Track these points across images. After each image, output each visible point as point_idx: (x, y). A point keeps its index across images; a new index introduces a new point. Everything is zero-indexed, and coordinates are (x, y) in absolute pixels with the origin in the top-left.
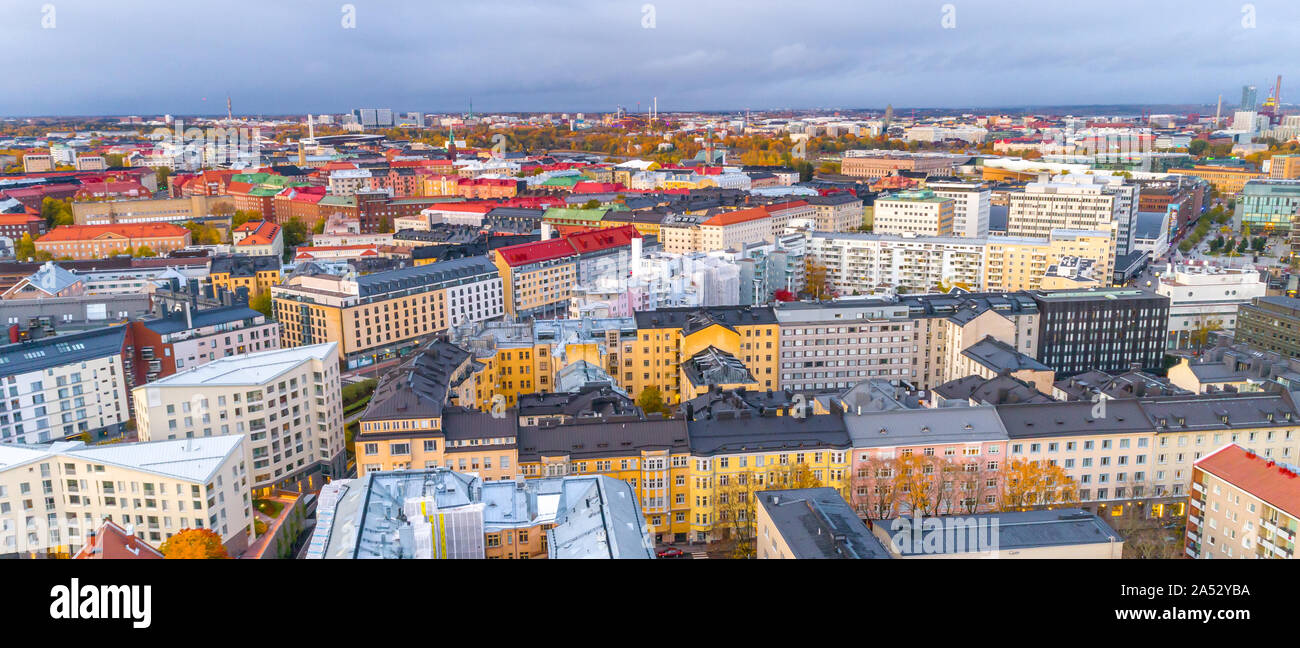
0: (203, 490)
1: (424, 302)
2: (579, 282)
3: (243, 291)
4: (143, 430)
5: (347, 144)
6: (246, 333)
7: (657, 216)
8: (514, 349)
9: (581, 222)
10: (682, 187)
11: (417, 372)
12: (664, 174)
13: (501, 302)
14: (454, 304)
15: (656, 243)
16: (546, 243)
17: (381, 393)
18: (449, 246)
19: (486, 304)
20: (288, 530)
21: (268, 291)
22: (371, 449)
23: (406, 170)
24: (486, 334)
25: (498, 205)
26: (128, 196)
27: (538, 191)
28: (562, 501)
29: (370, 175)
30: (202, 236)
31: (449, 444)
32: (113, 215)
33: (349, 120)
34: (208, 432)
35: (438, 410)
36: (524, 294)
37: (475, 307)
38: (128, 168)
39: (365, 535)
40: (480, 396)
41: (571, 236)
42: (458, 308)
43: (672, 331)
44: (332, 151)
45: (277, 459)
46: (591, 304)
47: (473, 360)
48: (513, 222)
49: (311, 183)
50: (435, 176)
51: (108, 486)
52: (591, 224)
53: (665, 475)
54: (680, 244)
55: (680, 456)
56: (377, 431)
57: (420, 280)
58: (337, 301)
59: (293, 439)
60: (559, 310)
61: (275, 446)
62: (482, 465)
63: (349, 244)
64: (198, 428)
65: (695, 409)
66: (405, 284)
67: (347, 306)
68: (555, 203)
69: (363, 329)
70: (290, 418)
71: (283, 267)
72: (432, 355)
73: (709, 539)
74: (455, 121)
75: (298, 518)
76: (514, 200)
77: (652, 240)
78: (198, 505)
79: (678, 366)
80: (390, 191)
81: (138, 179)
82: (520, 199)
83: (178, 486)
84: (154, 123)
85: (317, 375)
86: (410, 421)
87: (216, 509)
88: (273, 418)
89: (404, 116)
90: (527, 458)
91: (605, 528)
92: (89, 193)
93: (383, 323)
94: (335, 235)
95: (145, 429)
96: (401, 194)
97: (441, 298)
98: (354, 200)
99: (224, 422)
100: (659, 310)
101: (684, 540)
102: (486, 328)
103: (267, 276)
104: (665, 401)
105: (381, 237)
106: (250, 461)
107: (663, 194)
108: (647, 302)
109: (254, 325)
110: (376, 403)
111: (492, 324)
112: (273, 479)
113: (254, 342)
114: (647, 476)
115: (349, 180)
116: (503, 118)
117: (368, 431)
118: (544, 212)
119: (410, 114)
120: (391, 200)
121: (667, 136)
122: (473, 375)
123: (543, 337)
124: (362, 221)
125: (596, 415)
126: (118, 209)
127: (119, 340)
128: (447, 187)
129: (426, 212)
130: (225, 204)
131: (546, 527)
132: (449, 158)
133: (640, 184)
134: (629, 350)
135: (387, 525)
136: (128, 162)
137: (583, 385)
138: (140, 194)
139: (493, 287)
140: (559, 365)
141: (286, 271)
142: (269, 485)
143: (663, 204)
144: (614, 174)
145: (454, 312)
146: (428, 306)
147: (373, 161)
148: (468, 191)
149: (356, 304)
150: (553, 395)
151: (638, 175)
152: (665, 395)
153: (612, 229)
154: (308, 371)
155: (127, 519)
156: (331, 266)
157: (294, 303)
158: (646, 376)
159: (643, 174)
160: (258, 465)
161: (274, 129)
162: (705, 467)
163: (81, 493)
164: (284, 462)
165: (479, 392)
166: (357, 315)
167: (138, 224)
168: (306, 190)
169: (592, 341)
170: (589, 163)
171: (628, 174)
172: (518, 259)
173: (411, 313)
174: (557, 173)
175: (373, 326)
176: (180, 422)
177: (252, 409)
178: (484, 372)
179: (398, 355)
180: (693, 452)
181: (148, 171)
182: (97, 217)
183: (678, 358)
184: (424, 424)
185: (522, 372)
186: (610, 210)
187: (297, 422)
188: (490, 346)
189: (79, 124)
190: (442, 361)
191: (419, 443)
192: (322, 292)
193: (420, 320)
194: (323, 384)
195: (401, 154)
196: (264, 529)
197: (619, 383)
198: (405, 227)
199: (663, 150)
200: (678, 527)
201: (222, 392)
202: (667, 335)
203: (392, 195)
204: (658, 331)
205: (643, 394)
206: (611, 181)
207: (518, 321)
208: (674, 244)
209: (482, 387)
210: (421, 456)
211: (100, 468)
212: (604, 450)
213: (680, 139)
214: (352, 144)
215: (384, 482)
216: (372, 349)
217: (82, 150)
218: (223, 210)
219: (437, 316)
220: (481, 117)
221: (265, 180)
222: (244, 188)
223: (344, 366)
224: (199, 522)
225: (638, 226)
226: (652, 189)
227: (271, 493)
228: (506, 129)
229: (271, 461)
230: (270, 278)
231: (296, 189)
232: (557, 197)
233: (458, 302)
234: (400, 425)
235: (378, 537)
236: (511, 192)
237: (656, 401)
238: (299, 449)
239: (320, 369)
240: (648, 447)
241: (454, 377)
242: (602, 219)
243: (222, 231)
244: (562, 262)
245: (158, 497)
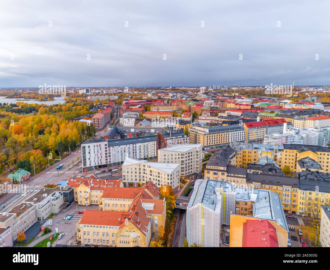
0: (170, 176)
1: (224, 135)
2: (267, 134)
3: (182, 129)
4: (159, 160)
5: (209, 94)
6: (182, 139)
7: (292, 116)
8: (247, 151)
9: (269, 117)
10: (301, 108)
11: (221, 154)
12: (295, 104)
13: (244, 137)
15: (291, 124)
16: (258, 122)
17: (212, 159)
18: (232, 121)
19: (240, 137)
20: (187, 188)
21: (188, 129)
22: (208, 173)
23: (223, 101)
24: (240, 146)
25: (246, 111)
26: (161, 105)
27: (257, 108)
28: (258, 196)
29: (214, 102)
30: (175, 115)
31: (228, 174)
32: (158, 109)
33: (210, 88)
34: (172, 162)
35: (226, 165)
36: (251, 135)
37: (237, 137)
38: (162, 99)
39: (205, 195)
40: (237, 162)
41: (266, 121)
42: (233, 137)
43: (295, 151)
44: (205, 95)
45: (186, 170)
46: (270, 140)
47: (236, 153)
48: (249, 116)
49: (199, 103)
50: (230, 103)
51: (151, 171)
52: (271, 117)
53: (290, 194)
54: (299, 125)
55: (295, 189)
56: (210, 168)
57: (224, 130)
58: (203, 133)
59: (190, 166)
60: (260, 141)
61: (186, 167)
62: (236, 181)
63: (207, 119)
64: (170, 160)
65: (301, 175)
66: (220, 130)
67: (205, 135)
68: (261, 111)
69: (209, 140)
70: (190, 161)
71: (192, 124)
72: (225, 150)
73: (303, 215)
74: (236, 88)
75: (190, 186)
76: (250, 110)
77: (290, 123)
78: (168, 179)
79: (296, 161)
80: (218, 106)
81: (163, 101)
82: (252, 109)
83: (165, 174)
84: (168, 88)
85: (197, 152)
86: (218, 167)
87: (172, 181)
88: (186, 161)
89: (223, 87)
90: (248, 181)
91: (270, 207)
92: (154, 104)
93: (214, 140)
94: (204, 116)
95: (159, 159)
96: (221, 107)
97: (229, 135)
98: (209, 108)
99: (176, 160)
100: (291, 145)
101: (295, 214)
102: (240, 144)
103: (188, 125)
104: (291, 170)
105: (215, 117)
106: (180, 170)
107: (294, 110)
108: (287, 139)
109: (184, 137)
110: (210, 161)
112: (185, 175)
113: (184, 141)
114: (284, 193)
115: (209, 103)
116: (249, 87)
117: (208, 168)
118: (258, 113)
119: (225, 87)
120: (218, 108)
121: (297, 93)
122: (236, 156)
123: (255, 148)
124: (211, 113)
125: (269, 173)
126: (159, 108)
127: (156, 138)
128: (232, 106)
129: (226, 112)
130: (180, 108)
131: (253, 202)
132: (234, 98)
133: (287, 107)
134: (281, 155)
135: (210, 194)
136: (162, 97)
137: (266, 163)
138: (164, 104)
139: (243, 133)
140: (260, 156)
141: (192, 125)
142: (184, 176)
143: (294, 113)
144: (279, 104)
147: (215, 98)
148: (238, 107)
149: (208, 134)
150: (257, 165)
151: (287, 104)
153: (278, 119)
154: (194, 150)
155: (154, 179)
156: (203, 124)
157: (193, 133)
158: (286, 163)
160: (182, 171)
161: (193, 90)
162: (303, 194)
163: (146, 172)
164: (188, 171)
165: (237, 161)
166: (207, 137)
167: (162, 111)
168: (198, 105)
169: (270, 151)
170: (272, 100)
171: (284, 104)
172: (250, 126)
173: (221, 138)
174: (263, 103)
175: (211, 140)
176: (167, 159)
177: (182, 158)
178: (239, 156)
179: (217, 147)
180: (300, 188)
181: (166, 99)
182: (155, 109)
183: (296, 159)
184: (222, 168)
185: (249, 157)
186: (278, 114)
187: (191, 162)
188: (241, 149)
189: (153, 89)
190: (228, 152)
191: (220, 173)
192: (200, 131)
193: (223, 139)
194: (198, 154)
195: (222, 97)
196: (182, 187)
197: (277, 163)
198: (221, 115)
199: (295, 97)
200: (293, 210)
201: (176, 153)
202: (293, 152)
203: (218, 107)
204: (290, 150)
205: (284, 168)
206: (278, 106)
207: (249, 143)
208: (297, 124)
209: (237, 160)
210: (220, 176)
211: (150, 167)
212: (271, 183)
213: (301, 94)
214: (210, 94)
215: (211, 182)
216: (210, 146)
217: (153, 94)
218: (180, 109)
219: (227, 139)
220: (243, 87)
221: (189, 102)
222: (185, 104)
223: (203, 149)
224: (168, 183)
225: (286, 119)
226: (291, 108)
227: (184, 179)
228: (249, 91)
229: (185, 171)
230: (188, 126)
231: (196, 105)
232: (262, 109)
233: (233, 136)
234: (216, 168)
235: (208, 197)
236: (249, 107)
237: (288, 170)
238: (191, 169)
239: (198, 150)
240: (285, 185)
241: (231, 157)
242: (275, 116)
243: (179, 114)
244: (262, 128)
245: (160, 176)
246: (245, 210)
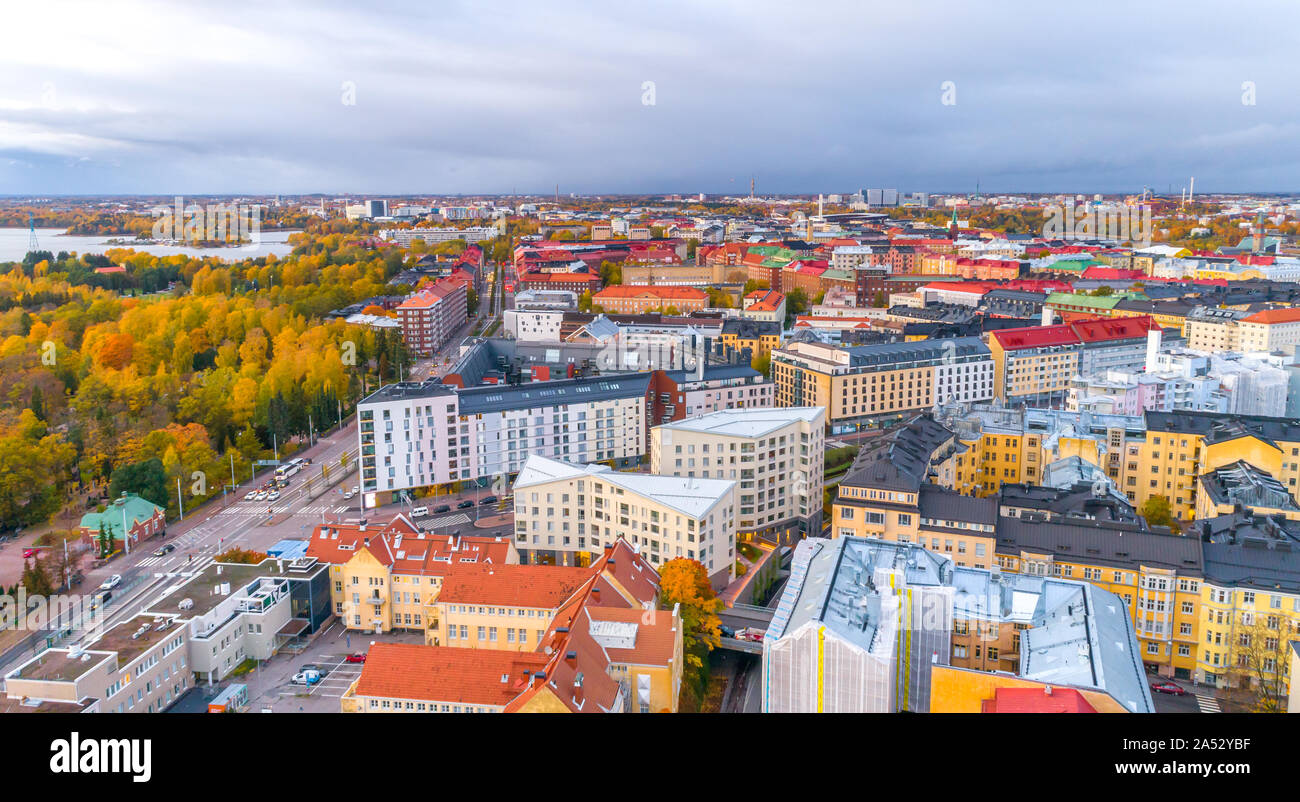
0: (697, 525)
1: (911, 377)
2: (1080, 373)
3: (747, 352)
4: (655, 465)
5: (852, 222)
6: (746, 389)
7: (1183, 307)
8: (1001, 435)
9: (1089, 309)
10: (1218, 277)
11: (899, 445)
12: (1196, 262)
13: (991, 385)
14: (941, 382)
15: (1178, 338)
16: (1047, 329)
17: (861, 461)
18: (940, 325)
19: (975, 386)
20: (764, 578)
21: (769, 354)
22: (847, 514)
23: (906, 248)
24: (973, 417)
25: (998, 287)
26: (664, 262)
27: (1042, 275)
28: (1041, 602)
29: (871, 251)
30: (718, 300)
31: (924, 521)
32: (651, 278)
33: (856, 199)
34: (706, 474)
35: (916, 486)
36: (1017, 379)
37: (962, 387)
38: (666, 239)
39: (834, 595)
40: (960, 478)
41: (1076, 323)
42: (945, 387)
43: (1191, 438)
44: (837, 228)
45: (761, 509)
46: (1093, 397)
47: (956, 441)
48: (1011, 305)
49: (815, 256)
50: (934, 255)
51: (625, 508)
52: (1100, 313)
53: (1168, 598)
54: (1210, 341)
55: (1190, 580)
56: (855, 497)
57: (910, 356)
58: (829, 369)
59: (777, 492)
60: (1056, 400)
61: (761, 496)
62: (955, 549)
63: (844, 316)
64: (699, 468)
65: (1214, 530)
66: (895, 358)
67: (837, 374)
68: (1060, 287)
69: (850, 397)
70: (776, 473)
71: (784, 333)
72: (914, 431)
73: (1220, 684)
74: (960, 201)
75: (774, 567)
76: (1015, 282)
77: (1175, 334)
78: (691, 538)
79: (1195, 478)
80: (888, 268)
81: (673, 248)
82: (1022, 281)
83: (678, 518)
84: (691, 200)
85: (804, 436)
86: (887, 492)
87: (706, 544)
88: (761, 470)
89: (908, 196)
90: (1003, 549)
91: (1089, 642)
92: (636, 259)
93: (869, 394)
94: (833, 306)
95: (657, 464)
96: (898, 271)
97: (929, 375)
98: (854, 275)
99: (720, 467)
100: (1175, 412)
101: (1188, 678)
102: (972, 411)
103: (769, 340)
104: (1175, 515)
105: (875, 311)
106: (738, 507)
107: (1192, 284)
108: (1162, 393)
109: (754, 384)
110: (856, 469)
111: (980, 407)
112: (756, 526)
113: (752, 399)
114: (1145, 595)
115: (851, 256)
116: (1011, 199)
117: (846, 496)
118: (1047, 296)
119: (915, 195)
120: (888, 276)
121: (1203, 221)
122: (955, 456)
123: (1033, 426)
124: (859, 295)
125: (1088, 517)
126: (655, 273)
127: (645, 384)
128: (945, 266)
129: (921, 290)
130: (740, 273)
131: (1020, 626)
132: (950, 238)
133: (1164, 272)
134: (1134, 452)
135: (855, 589)
136: (667, 234)
137: (1076, 483)
138: (673, 261)
139: (984, 369)
140: (1050, 458)
141: (785, 337)
142: (752, 532)
143: (1191, 295)
144: (1132, 259)
145: (940, 391)
146: (915, 382)
147: (875, 239)
148: (966, 271)
149: (846, 373)
150: (1040, 488)
151: (1163, 262)
152: (1175, 509)
153: (1126, 319)
154: (794, 429)
155: (636, 539)
156: (826, 336)
157: (790, 367)
158: (1154, 484)
159: (1170, 261)
160: (744, 511)
161: (788, 207)
162: (1222, 599)
163: (604, 510)
164: (767, 512)
165: (960, 473)
166: (845, 384)
167: (669, 287)
168: (810, 264)
169: (1091, 437)
170: (1104, 247)
171: (1150, 260)
172: (1014, 343)
173: (897, 386)
174: (1066, 256)
175: (860, 396)
176: (685, 463)
177: (744, 459)
178: (967, 454)
179: (881, 425)
180: (1207, 578)
181: (681, 241)
182: (640, 279)
183: (1196, 469)
184: (901, 497)
185: (1007, 459)
186: (1125, 298)
187: (782, 477)
188: (975, 428)
189: (634, 201)
190: (925, 437)
191: (893, 516)
192: (816, 359)
193: (905, 394)
194: (808, 445)
195: (903, 233)
196: (744, 571)
197: (1119, 487)
198: (899, 303)
199: (1196, 236)
200: (1181, 661)
201: (721, 440)
202: (1184, 442)
203: (889, 271)
204: (1172, 436)
205: (1147, 503)
206: (1128, 267)
207: (1008, 406)
208: (1201, 340)
209: (963, 469)
210: (894, 528)
211: (620, 491)
212: (1093, 557)
213: (1220, 224)
214: (856, 222)
215: (857, 547)
216: (856, 418)
217: (634, 223)
218: (740, 277)
219: (923, 392)
220: (987, 197)
221: (775, 253)
222: (757, 259)
223: (829, 432)
224: (691, 553)
225: (1157, 317)
226: (1179, 278)
227: (753, 539)
228: (1013, 210)
229: (756, 509)
230: (771, 343)
231: (802, 262)
232: (1063, 282)
233: (946, 381)
234: (876, 494)
235: (846, 600)
236: (1012, 274)
237: (1164, 513)
238: (781, 503)
239: (807, 430)
240: (1150, 563)
241: (935, 455)
242: (1114, 308)
243: (735, 297)
244: (1063, 350)
245: (661, 525)
246: (990, 656)
